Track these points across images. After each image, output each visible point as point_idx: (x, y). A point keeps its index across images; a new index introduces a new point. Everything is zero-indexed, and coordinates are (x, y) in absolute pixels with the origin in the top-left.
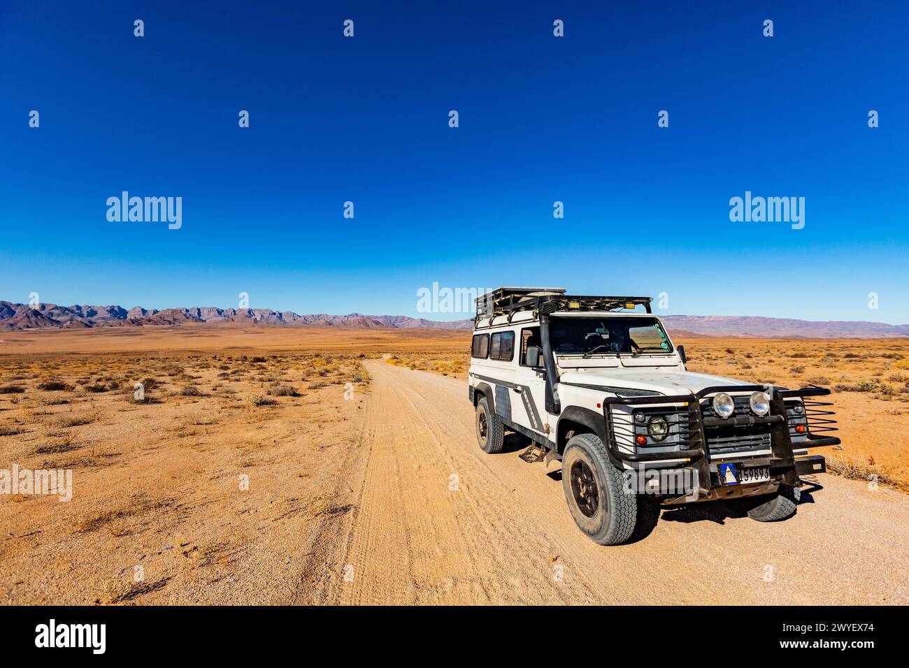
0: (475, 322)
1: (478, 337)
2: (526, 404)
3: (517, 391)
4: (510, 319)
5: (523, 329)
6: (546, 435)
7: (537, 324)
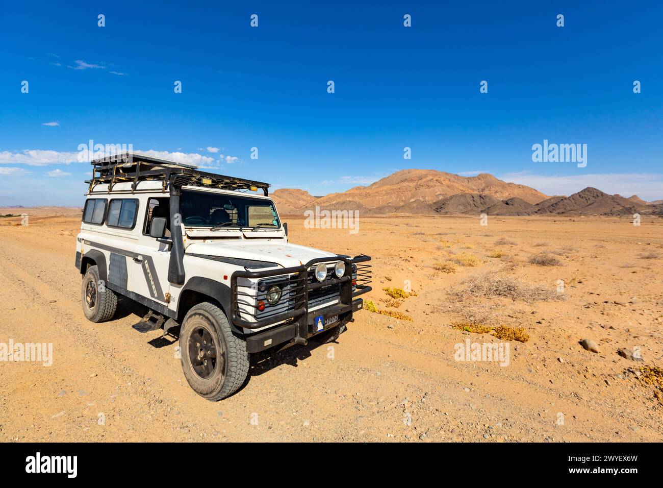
0: (91, 185)
1: (93, 202)
2: (146, 274)
3: (137, 260)
4: (134, 187)
5: (150, 199)
6: (165, 304)
7: (168, 195)
